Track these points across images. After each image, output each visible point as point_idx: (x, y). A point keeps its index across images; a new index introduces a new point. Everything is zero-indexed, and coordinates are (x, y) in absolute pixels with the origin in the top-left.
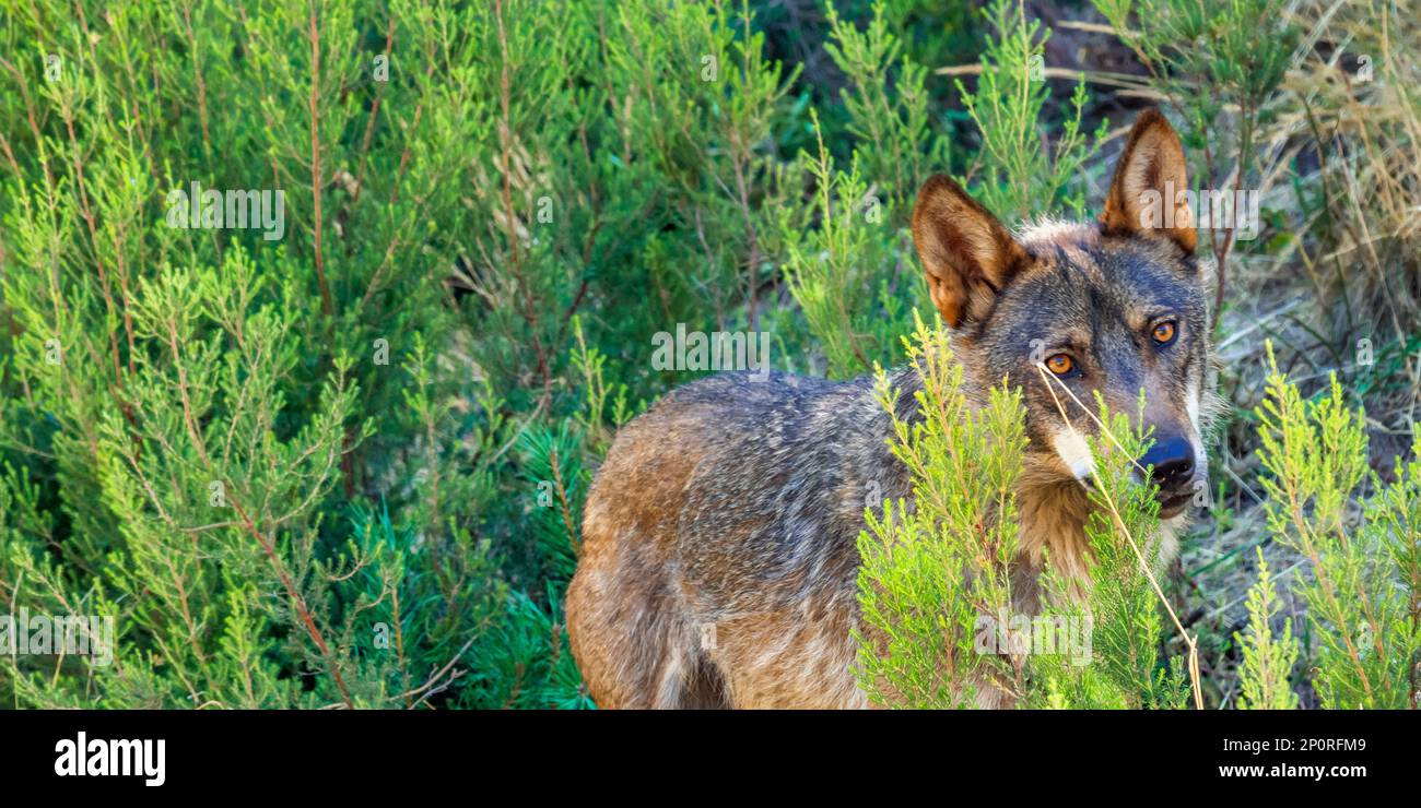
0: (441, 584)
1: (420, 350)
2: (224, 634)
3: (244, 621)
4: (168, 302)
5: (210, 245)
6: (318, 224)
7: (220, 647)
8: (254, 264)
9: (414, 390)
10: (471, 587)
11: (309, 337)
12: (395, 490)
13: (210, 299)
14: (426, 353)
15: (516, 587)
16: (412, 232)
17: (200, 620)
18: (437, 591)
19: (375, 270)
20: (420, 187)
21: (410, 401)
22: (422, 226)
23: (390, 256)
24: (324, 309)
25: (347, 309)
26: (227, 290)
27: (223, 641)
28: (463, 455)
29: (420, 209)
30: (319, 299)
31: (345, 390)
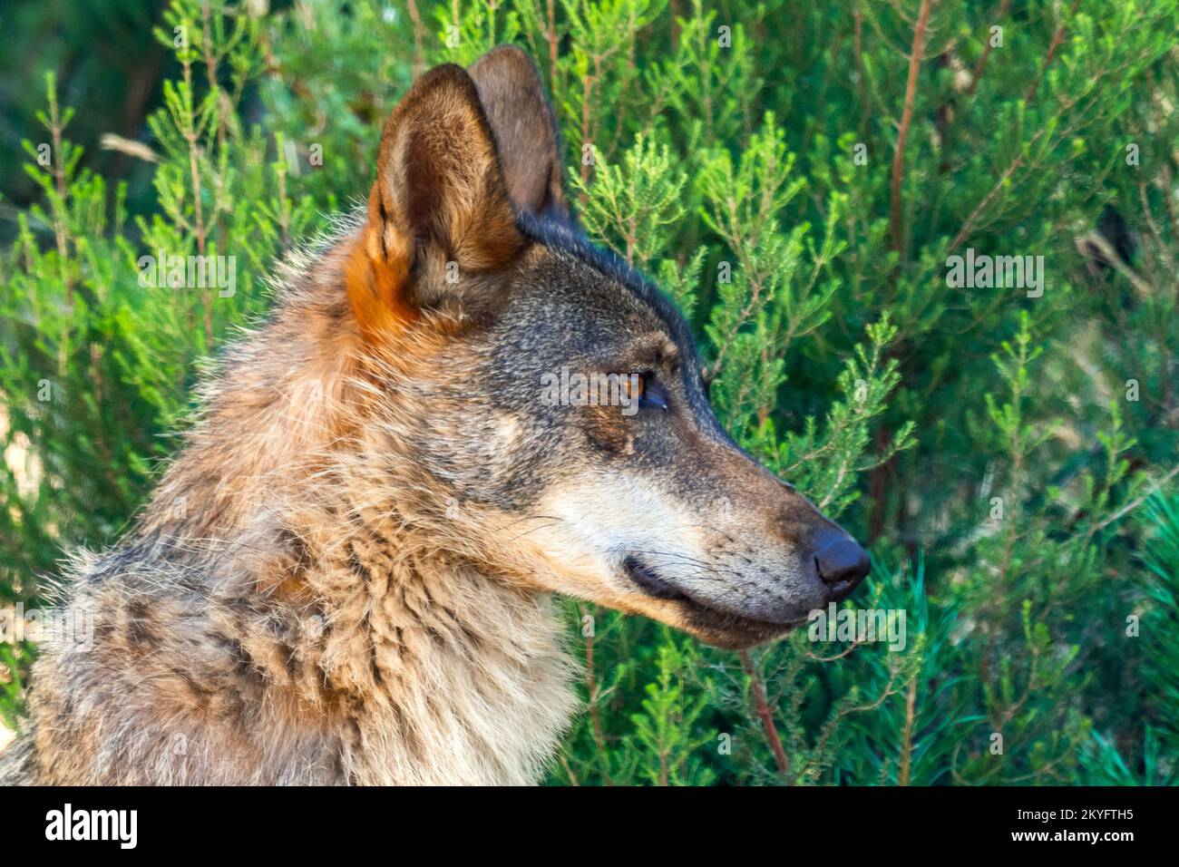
0: (989, 700)
1: (1023, 339)
2: (641, 710)
3: (675, 693)
4: (631, 193)
5: (739, 116)
6: (907, 114)
7: (631, 728)
8: (792, 157)
9: (1003, 399)
10: (1033, 713)
11: (858, 278)
12: (945, 541)
13: (716, 199)
14: (1031, 346)
15: (1100, 726)
16: (1046, 148)
17: (607, 683)
18: (981, 708)
19: (979, 199)
20: (1069, 84)
21: (993, 412)
22: (1063, 145)
23: (1005, 181)
24: (890, 241)
25: (925, 249)
26: (743, 189)
27: (637, 719)
28: (1056, 512)
29: (1064, 120)
30: (884, 222)
31: (878, 375)
